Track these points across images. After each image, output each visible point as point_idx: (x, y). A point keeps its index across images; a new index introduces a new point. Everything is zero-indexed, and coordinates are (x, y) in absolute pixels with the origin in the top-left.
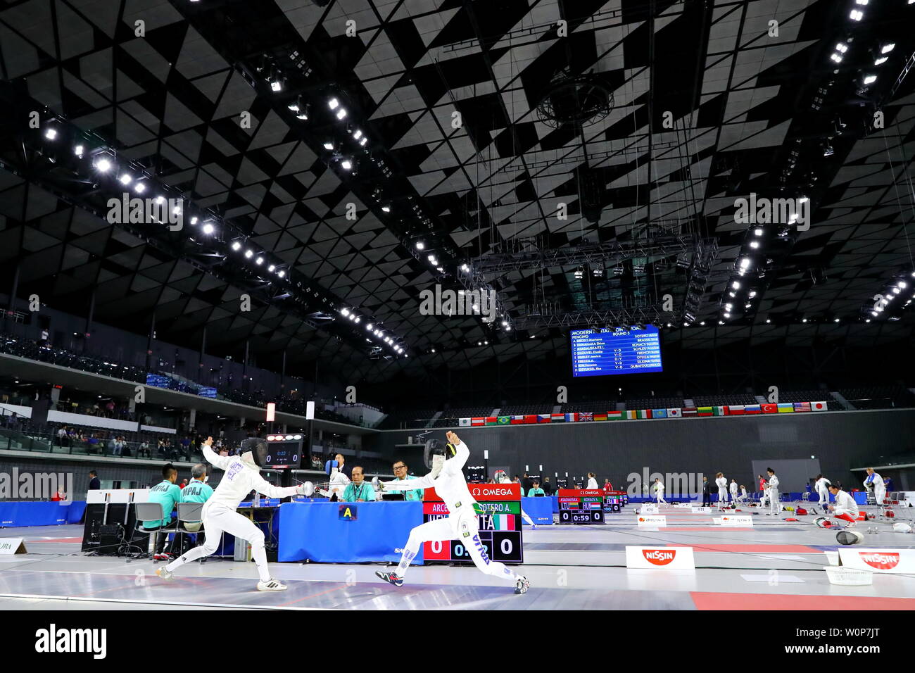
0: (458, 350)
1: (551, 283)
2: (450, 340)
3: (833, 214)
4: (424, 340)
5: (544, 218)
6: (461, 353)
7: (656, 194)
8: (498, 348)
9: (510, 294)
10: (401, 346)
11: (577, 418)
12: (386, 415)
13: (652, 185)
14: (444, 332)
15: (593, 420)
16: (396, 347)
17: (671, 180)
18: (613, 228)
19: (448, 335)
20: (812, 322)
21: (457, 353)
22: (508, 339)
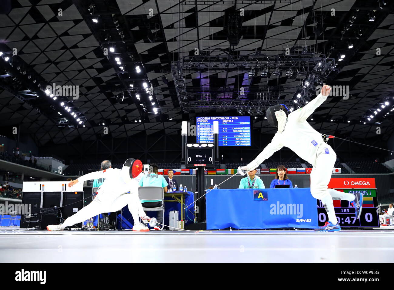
0: (120, 125)
1: (191, 85)
3: (364, 57)
4: (99, 116)
5: (198, 40)
6: (122, 127)
7: (269, 33)
8: (147, 125)
9: (163, 90)
10: (82, 120)
12: (67, 166)
13: (270, 27)
14: (113, 112)
15: (207, 174)
16: (78, 120)
17: (282, 25)
18: (239, 52)
19: (116, 114)
20: (336, 122)
21: (120, 126)
22: (155, 120)
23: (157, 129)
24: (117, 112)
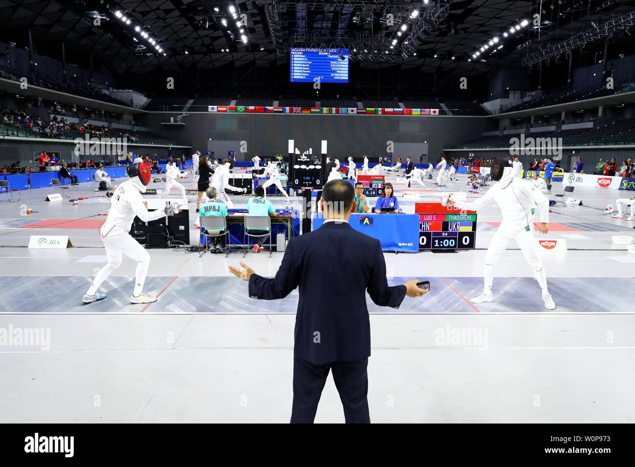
0: (205, 54)
2: (201, 45)
4: (180, 43)
6: (208, 57)
8: (236, 55)
10: (162, 47)
11: (291, 111)
12: (150, 100)
14: (196, 39)
15: (301, 113)
16: (157, 47)
19: (199, 42)
20: (439, 58)
21: (205, 56)
22: (244, 50)
23: (247, 60)
24: (202, 40)
